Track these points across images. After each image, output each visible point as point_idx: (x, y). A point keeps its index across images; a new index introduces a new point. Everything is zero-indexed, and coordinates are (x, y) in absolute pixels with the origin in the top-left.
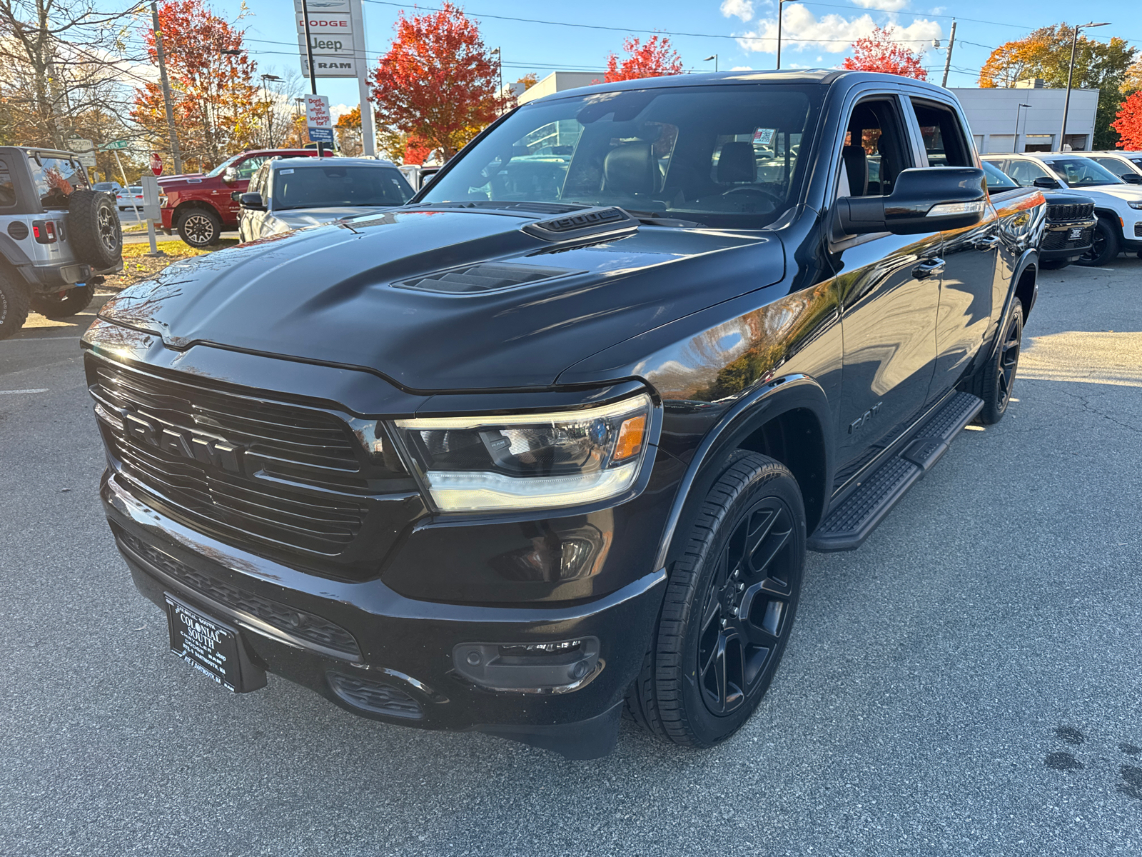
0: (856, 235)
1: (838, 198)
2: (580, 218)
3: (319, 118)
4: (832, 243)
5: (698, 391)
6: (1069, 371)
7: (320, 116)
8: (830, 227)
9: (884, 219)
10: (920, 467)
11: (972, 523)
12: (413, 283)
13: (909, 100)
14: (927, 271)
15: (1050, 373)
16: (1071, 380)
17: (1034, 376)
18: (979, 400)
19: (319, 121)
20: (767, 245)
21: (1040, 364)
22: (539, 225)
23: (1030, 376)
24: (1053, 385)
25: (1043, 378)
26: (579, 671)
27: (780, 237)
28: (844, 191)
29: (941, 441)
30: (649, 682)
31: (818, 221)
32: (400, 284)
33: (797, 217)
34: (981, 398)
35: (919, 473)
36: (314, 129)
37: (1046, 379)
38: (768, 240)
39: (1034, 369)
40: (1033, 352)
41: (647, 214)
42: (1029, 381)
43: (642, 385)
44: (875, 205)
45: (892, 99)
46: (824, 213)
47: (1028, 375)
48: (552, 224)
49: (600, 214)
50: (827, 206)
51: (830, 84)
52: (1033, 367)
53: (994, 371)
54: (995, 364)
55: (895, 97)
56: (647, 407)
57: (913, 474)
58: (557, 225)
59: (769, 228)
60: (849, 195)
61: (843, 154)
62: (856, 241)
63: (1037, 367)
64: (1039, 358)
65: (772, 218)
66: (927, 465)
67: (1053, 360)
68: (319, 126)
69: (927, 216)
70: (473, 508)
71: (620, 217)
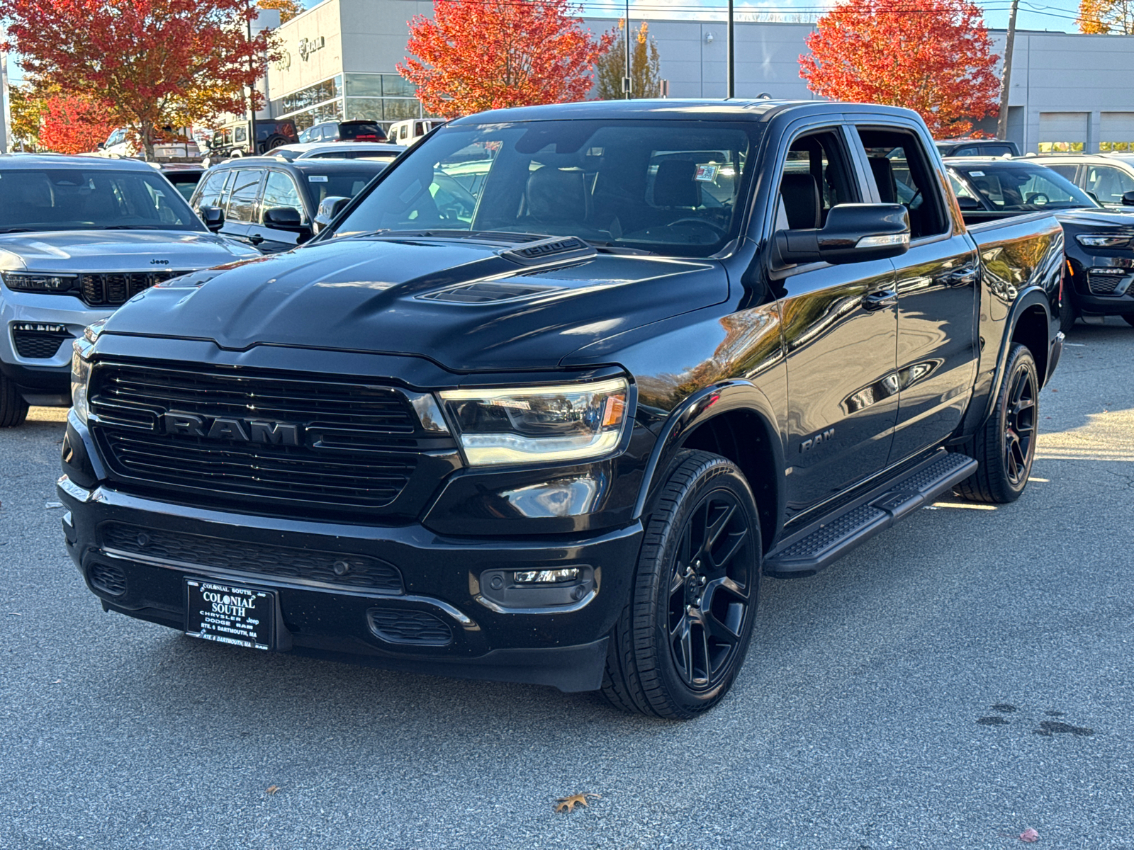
0: (795, 265)
1: (777, 230)
2: (546, 247)
4: (772, 271)
5: (657, 399)
6: (1125, 450)
8: (769, 256)
9: (818, 250)
10: (889, 512)
11: (957, 584)
12: (433, 296)
13: (855, 130)
14: (875, 302)
15: (1100, 453)
16: (1124, 459)
17: (1078, 456)
18: (971, 460)
20: (712, 270)
21: (1090, 444)
22: (513, 252)
23: (1073, 456)
24: (1098, 464)
25: (1088, 458)
26: (579, 593)
27: (723, 264)
28: (783, 224)
29: (917, 493)
30: (628, 634)
31: (758, 251)
32: (423, 297)
33: (738, 249)
34: (975, 458)
35: (887, 518)
37: (1092, 459)
38: (713, 267)
39: (1081, 449)
40: (1087, 431)
41: (601, 244)
42: (1068, 461)
43: (622, 371)
44: (811, 237)
45: (835, 129)
46: (763, 245)
47: (1070, 455)
48: (524, 251)
49: (562, 243)
50: (766, 237)
51: (768, 122)
52: (1081, 447)
53: (997, 431)
54: (997, 424)
55: (839, 128)
56: (625, 388)
57: (880, 519)
58: (530, 253)
59: (714, 257)
60: (788, 228)
61: (781, 189)
62: (796, 271)
63: (1085, 447)
64: (1091, 437)
65: (717, 248)
66: (897, 512)
67: (1109, 439)
69: (857, 246)
70: (493, 462)
71: (579, 246)
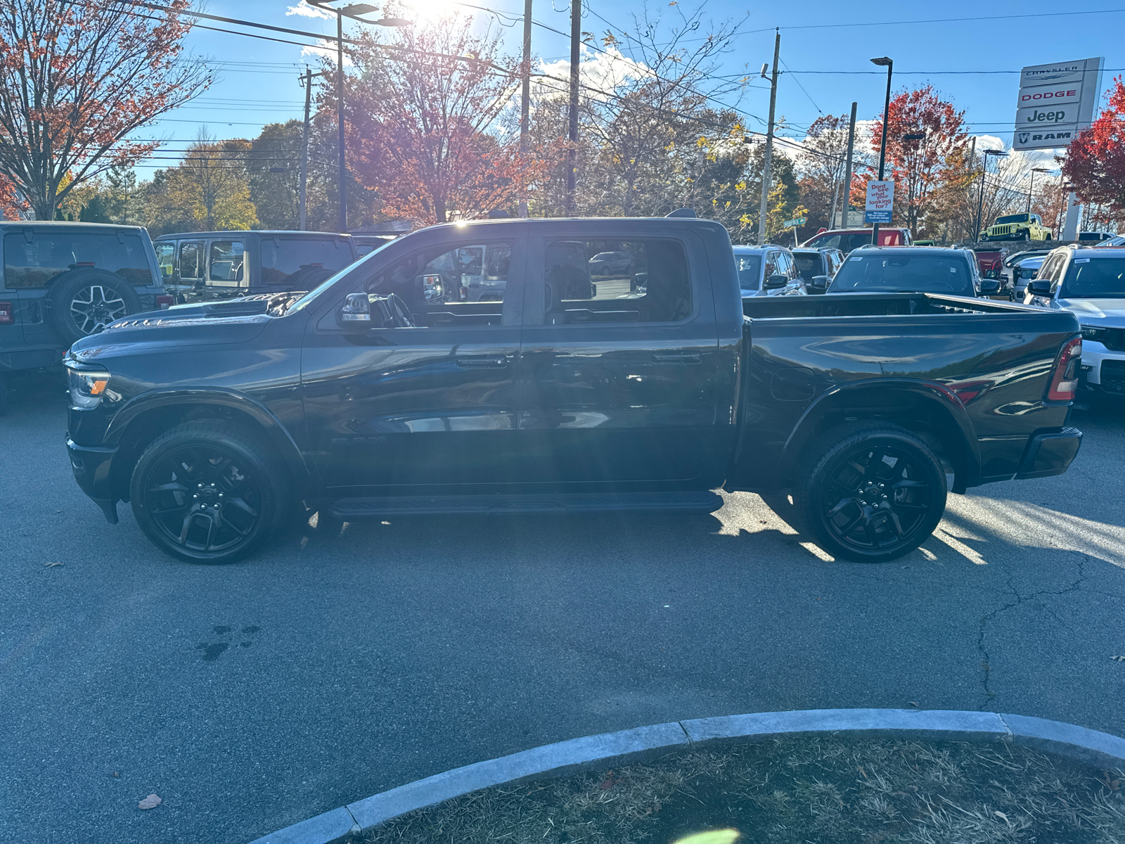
3: (880, 202)
7: (881, 200)
19: (878, 204)
27: (270, 321)
36: (872, 212)
68: (878, 209)
